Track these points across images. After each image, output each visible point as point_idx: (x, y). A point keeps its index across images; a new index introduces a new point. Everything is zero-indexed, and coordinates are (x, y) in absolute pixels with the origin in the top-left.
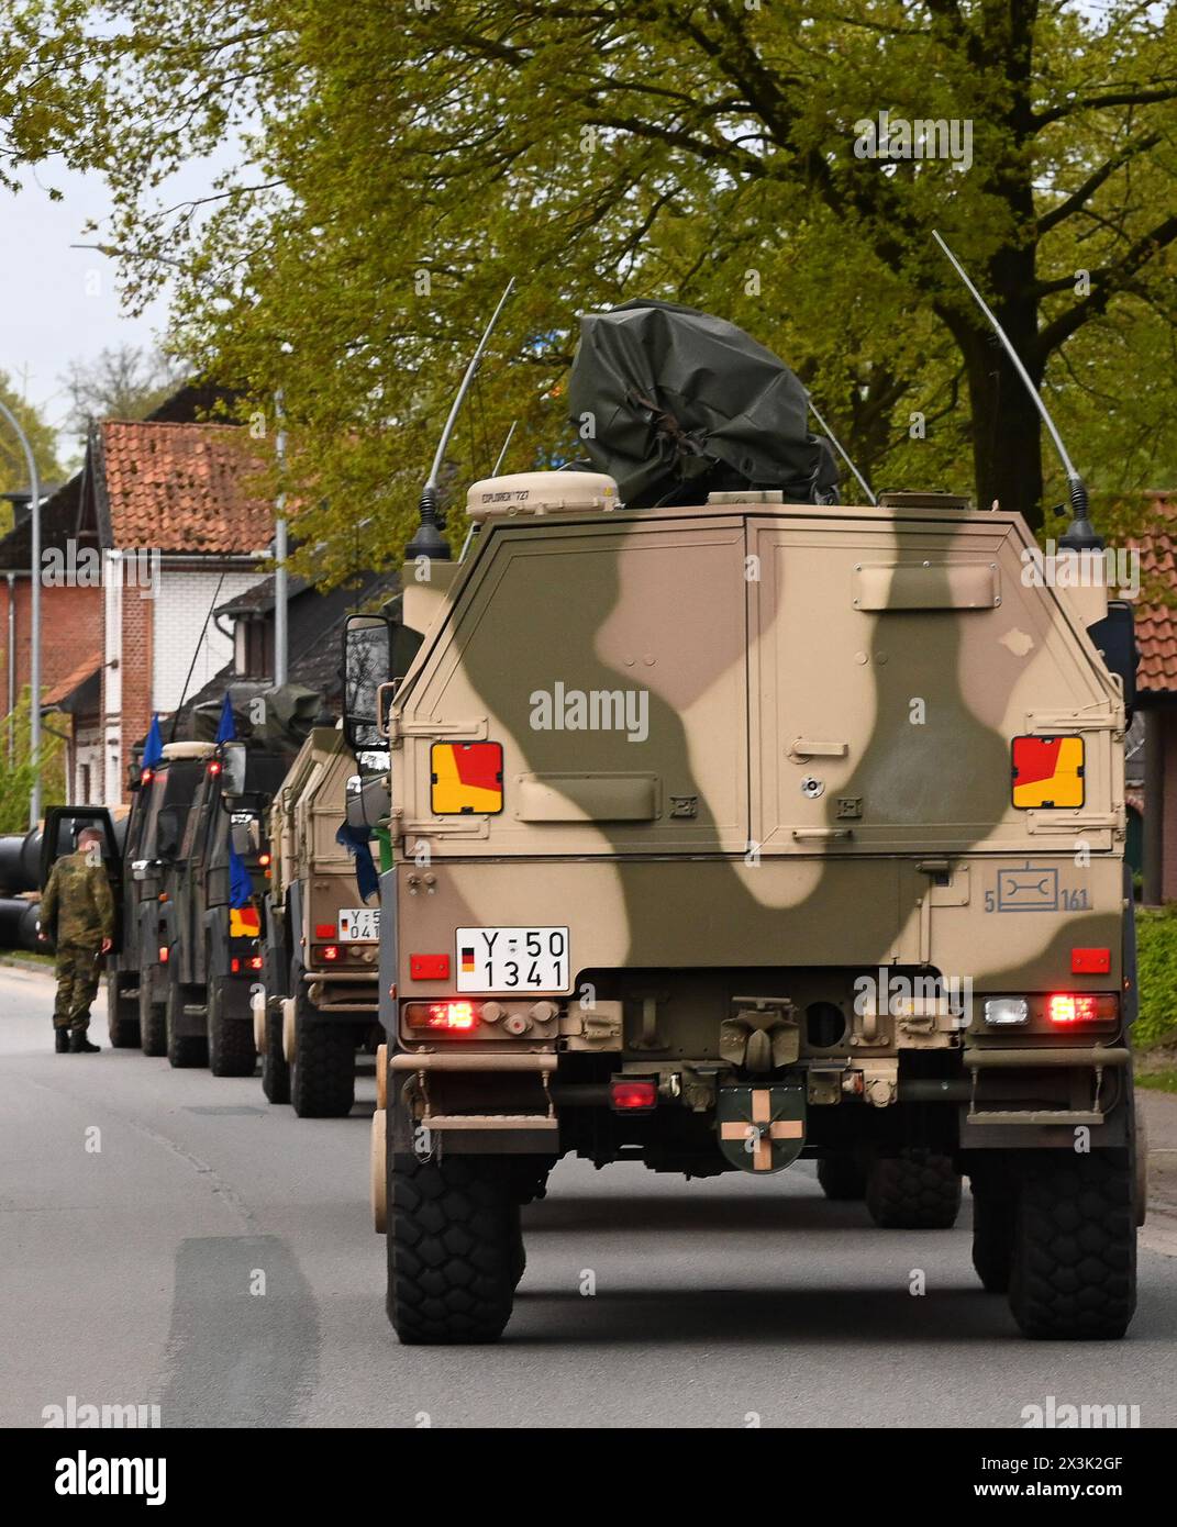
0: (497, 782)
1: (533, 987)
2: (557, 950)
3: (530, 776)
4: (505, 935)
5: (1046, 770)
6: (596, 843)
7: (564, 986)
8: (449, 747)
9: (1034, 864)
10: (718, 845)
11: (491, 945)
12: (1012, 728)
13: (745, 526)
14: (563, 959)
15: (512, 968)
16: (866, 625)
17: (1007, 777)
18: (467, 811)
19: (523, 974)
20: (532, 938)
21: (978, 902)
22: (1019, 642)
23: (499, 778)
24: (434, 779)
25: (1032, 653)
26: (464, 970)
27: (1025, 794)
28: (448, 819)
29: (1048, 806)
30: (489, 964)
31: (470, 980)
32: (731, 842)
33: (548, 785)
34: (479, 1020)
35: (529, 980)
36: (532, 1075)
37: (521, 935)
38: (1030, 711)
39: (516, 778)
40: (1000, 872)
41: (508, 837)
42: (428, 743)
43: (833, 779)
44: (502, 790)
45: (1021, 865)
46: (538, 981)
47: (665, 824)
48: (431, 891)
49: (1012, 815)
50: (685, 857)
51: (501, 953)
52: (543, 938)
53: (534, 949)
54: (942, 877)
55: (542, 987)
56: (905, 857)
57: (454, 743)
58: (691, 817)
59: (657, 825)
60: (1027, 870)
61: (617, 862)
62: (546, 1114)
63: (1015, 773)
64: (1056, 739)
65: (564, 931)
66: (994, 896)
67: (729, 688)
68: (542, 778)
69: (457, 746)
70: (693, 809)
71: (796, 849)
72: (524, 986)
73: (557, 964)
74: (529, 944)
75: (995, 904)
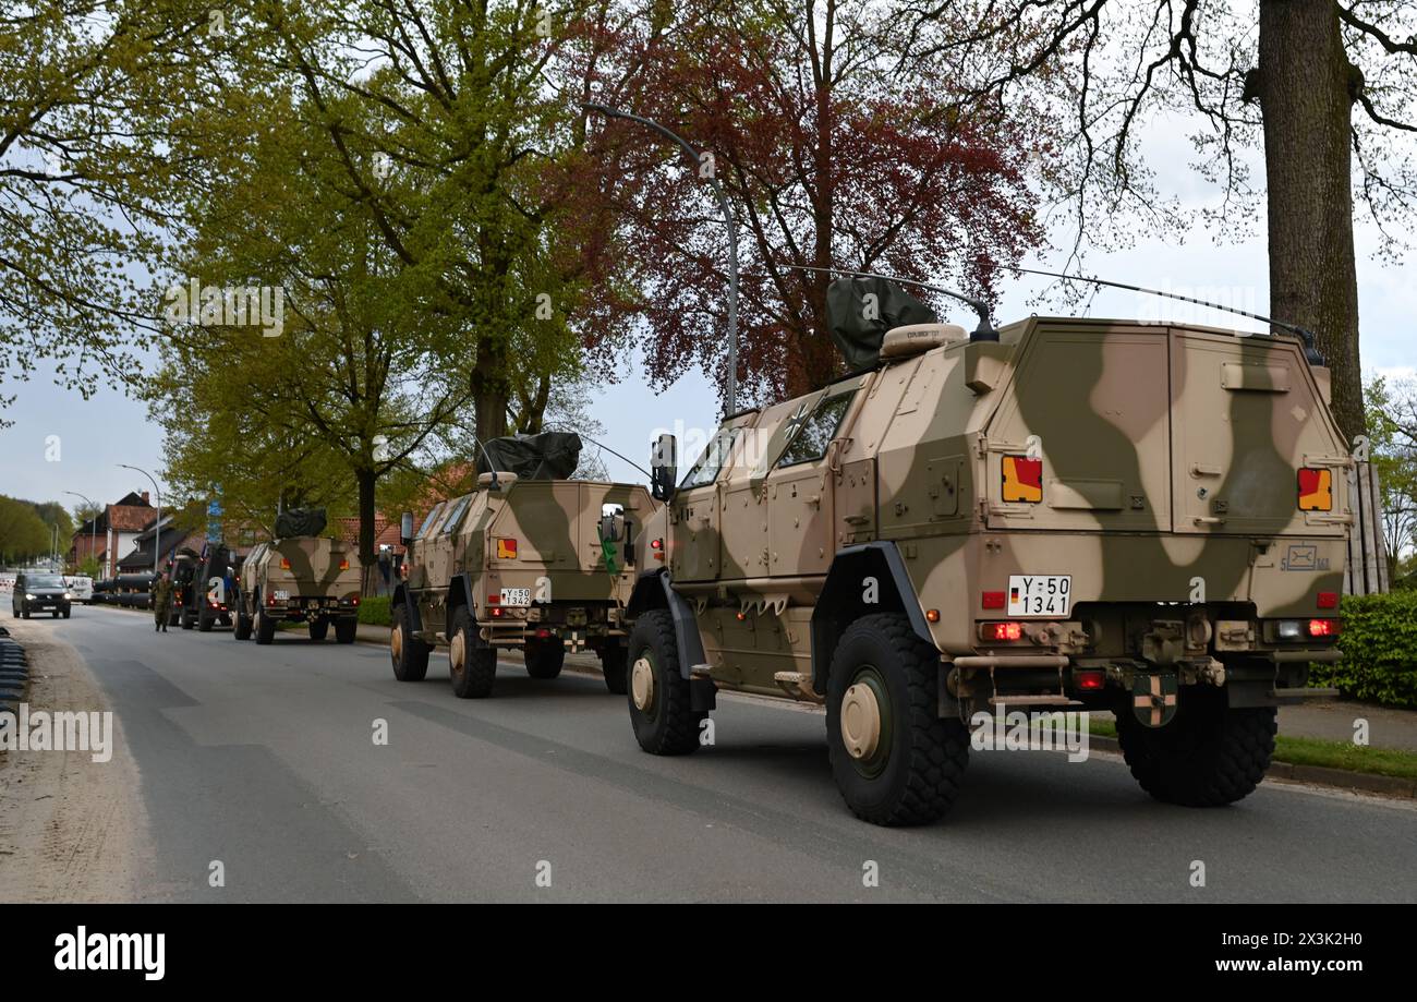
0: (1038, 483)
1: (1049, 613)
2: (1064, 590)
3: (1056, 479)
4: (1037, 579)
5: (1313, 489)
6: (1090, 523)
7: (1066, 613)
8: (1012, 459)
9: (1306, 543)
10: (1156, 527)
11: (1028, 586)
12: (1297, 464)
13: (1168, 335)
14: (1067, 596)
15: (1039, 601)
16: (1227, 397)
17: (1296, 491)
18: (1022, 500)
19: (1044, 606)
20: (1052, 582)
21: (1278, 565)
22: (1299, 413)
23: (1040, 480)
24: (1004, 479)
25: (1306, 420)
26: (1013, 602)
27: (1306, 502)
28: (1011, 505)
29: (1315, 509)
30: (1026, 599)
31: (1015, 609)
32: (1164, 525)
33: (1068, 486)
34: (1023, 634)
35: (1048, 609)
36: (1053, 669)
37: (1045, 580)
38: (1307, 453)
39: (1048, 480)
40: (1291, 547)
41: (1044, 518)
42: (1000, 456)
43: (1213, 488)
44: (1041, 487)
45: (1300, 543)
46: (1052, 610)
47: (1128, 513)
48: (998, 551)
49: (1298, 514)
50: (1136, 533)
51: (1034, 592)
52: (1057, 583)
53: (1052, 589)
54: (1263, 550)
55: (1055, 613)
56: (1246, 536)
57: (1014, 456)
58: (1141, 509)
59: (1123, 513)
60: (1303, 546)
61: (1101, 535)
62: (1059, 693)
63: (1300, 489)
64: (1317, 470)
65: (1069, 578)
66: (1285, 561)
67: (1159, 430)
68: (1063, 481)
69: (1016, 457)
70: (1141, 504)
71: (1196, 531)
72: (1045, 613)
73: (1064, 599)
74: (1050, 586)
75: (1286, 567)
